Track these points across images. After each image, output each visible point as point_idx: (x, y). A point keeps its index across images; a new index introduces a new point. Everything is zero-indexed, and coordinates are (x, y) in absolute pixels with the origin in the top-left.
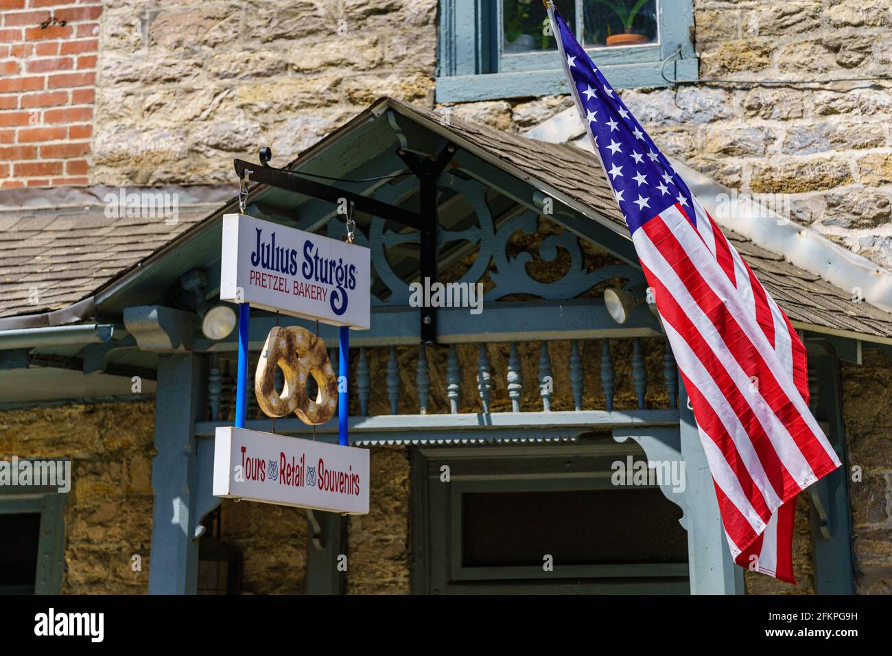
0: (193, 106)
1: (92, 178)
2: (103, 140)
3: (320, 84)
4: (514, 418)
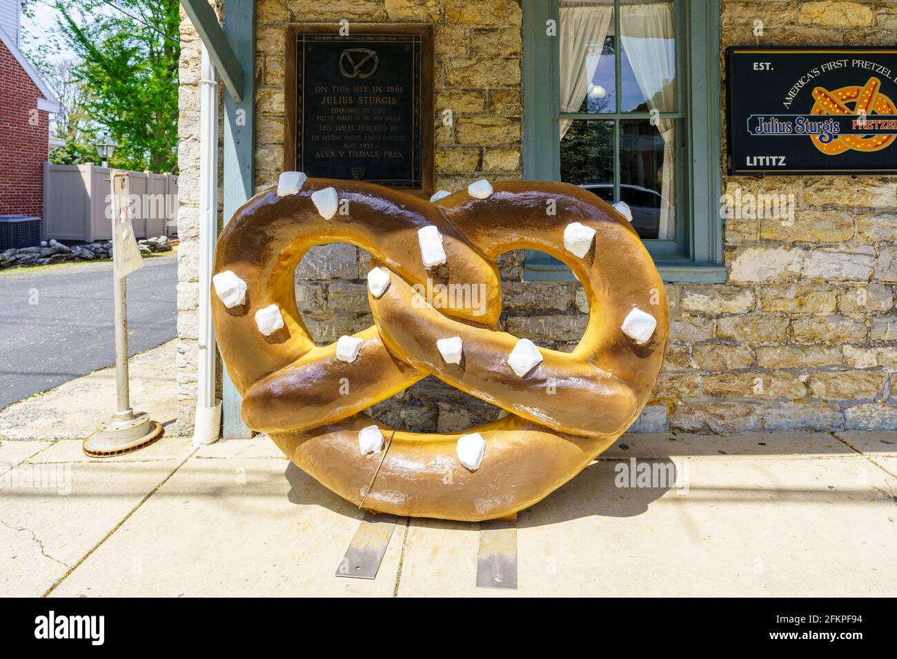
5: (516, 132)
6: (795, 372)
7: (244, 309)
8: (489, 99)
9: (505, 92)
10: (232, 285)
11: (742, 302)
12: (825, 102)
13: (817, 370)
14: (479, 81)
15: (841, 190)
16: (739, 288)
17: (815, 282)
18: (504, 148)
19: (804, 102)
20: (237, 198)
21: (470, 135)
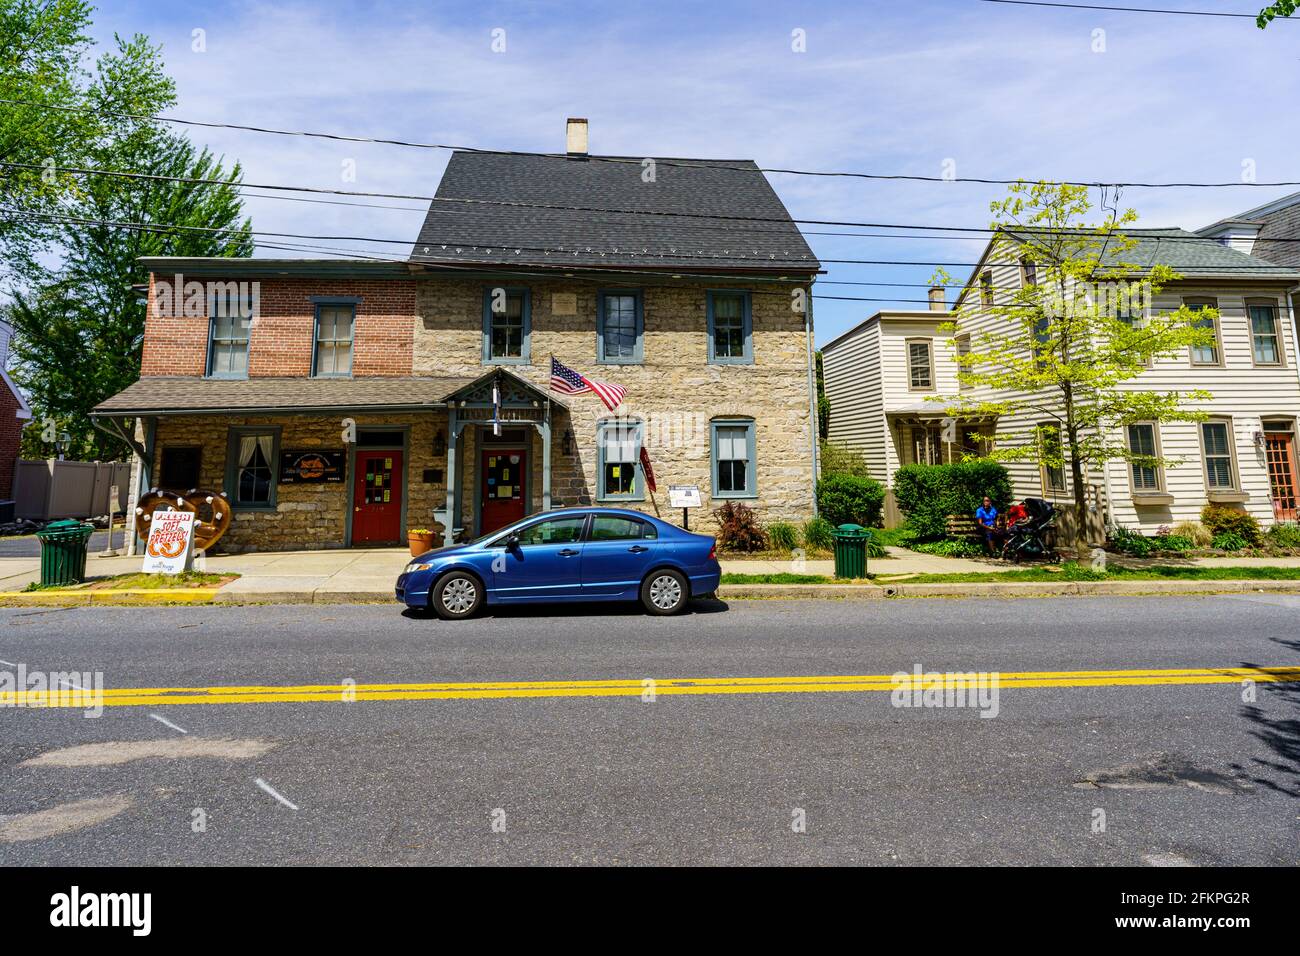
0: (433, 362)
1: (413, 374)
2: (415, 367)
3: (459, 360)
4: (514, 421)
5: (222, 474)
6: (293, 535)
7: (142, 515)
8: (216, 465)
9: (220, 463)
10: (140, 510)
11: (280, 517)
12: (305, 465)
13: (299, 535)
14: (214, 460)
15: (309, 488)
16: (279, 513)
17: (300, 511)
18: (219, 478)
19: (299, 464)
20: (146, 490)
21: (210, 474)
